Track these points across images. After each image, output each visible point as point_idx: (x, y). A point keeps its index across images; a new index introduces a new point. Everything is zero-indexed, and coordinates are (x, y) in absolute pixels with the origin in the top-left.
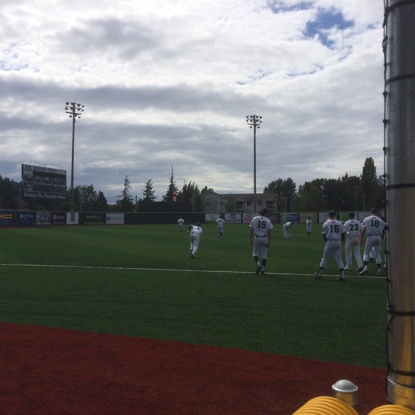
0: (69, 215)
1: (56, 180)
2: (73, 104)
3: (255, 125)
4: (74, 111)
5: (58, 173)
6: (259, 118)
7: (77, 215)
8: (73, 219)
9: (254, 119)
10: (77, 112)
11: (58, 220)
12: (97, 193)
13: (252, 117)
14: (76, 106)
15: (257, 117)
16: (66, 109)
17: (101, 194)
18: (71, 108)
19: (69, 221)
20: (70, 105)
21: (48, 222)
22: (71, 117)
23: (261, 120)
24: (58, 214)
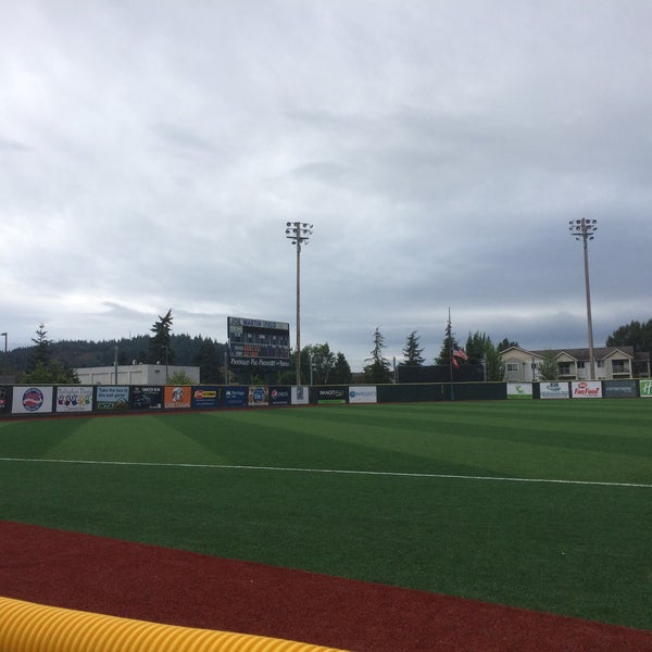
0: (294, 390)
1: (274, 338)
2: (297, 224)
3: (585, 236)
4: (298, 234)
5: (278, 327)
6: (591, 224)
7: (306, 390)
8: (300, 396)
9: (583, 226)
10: (302, 235)
11: (280, 398)
12: (336, 356)
13: (578, 222)
14: (301, 226)
15: (588, 221)
16: (287, 232)
17: (341, 357)
18: (295, 230)
19: (294, 400)
20: (293, 226)
21: (265, 401)
22: (294, 243)
23: (596, 225)
24: (279, 390)
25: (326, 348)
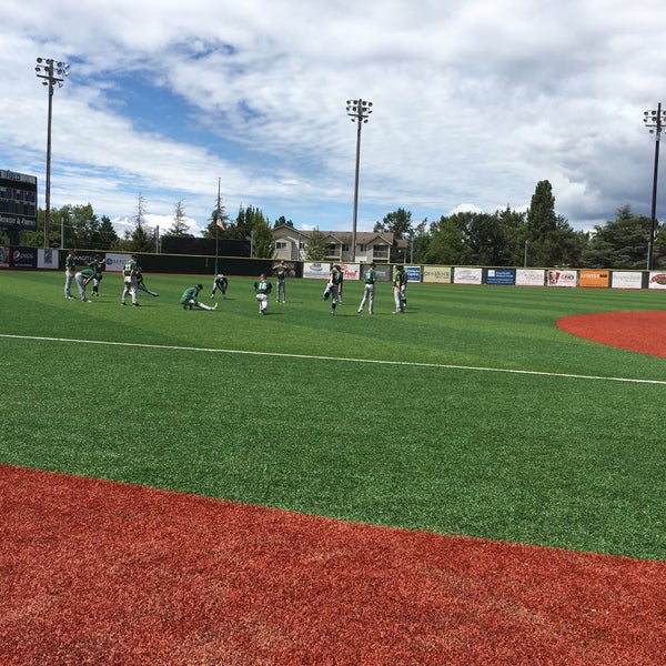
0: (41, 253)
1: (18, 192)
2: (49, 61)
3: (360, 118)
4: (51, 74)
5: (22, 180)
6: (367, 106)
7: (55, 254)
8: (48, 259)
9: (359, 107)
10: (55, 76)
11: (23, 261)
13: (355, 102)
14: (55, 66)
15: (364, 103)
16: (38, 69)
17: (107, 221)
18: (46, 69)
19: (41, 263)
20: (44, 63)
21: (5, 262)
22: (45, 84)
23: (371, 108)
24: (23, 250)
25: (88, 209)
